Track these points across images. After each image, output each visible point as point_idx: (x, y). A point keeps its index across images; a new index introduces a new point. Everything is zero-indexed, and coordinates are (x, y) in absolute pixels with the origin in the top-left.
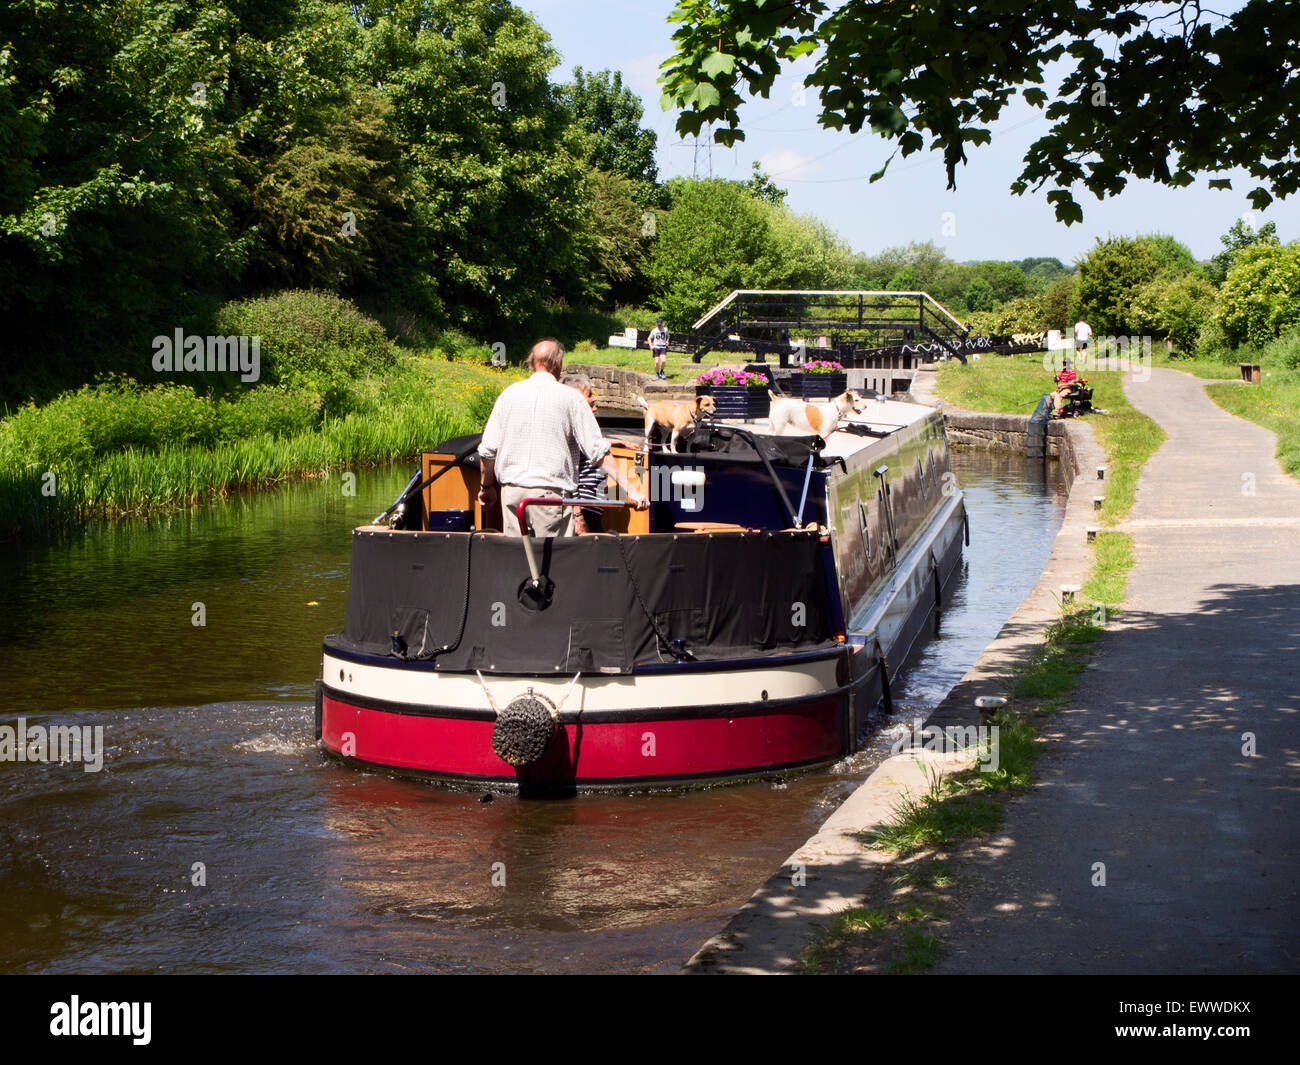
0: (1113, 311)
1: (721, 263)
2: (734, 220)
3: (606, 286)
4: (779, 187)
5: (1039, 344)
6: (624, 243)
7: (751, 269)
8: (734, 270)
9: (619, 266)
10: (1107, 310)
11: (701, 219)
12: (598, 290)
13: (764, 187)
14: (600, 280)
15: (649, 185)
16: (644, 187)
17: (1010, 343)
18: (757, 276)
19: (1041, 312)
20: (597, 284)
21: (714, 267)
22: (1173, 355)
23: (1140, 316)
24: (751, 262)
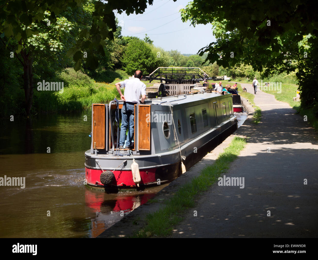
0: (232, 70)
1: (140, 59)
2: (143, 49)
3: (113, 65)
4: (151, 40)
5: (222, 79)
6: (116, 54)
7: (147, 60)
8: (143, 61)
9: (115, 60)
10: (230, 70)
11: (135, 49)
12: (111, 66)
13: (148, 40)
14: (112, 63)
15: (121, 40)
16: (119, 40)
17: (216, 78)
18: (149, 62)
19: (211, 70)
20: (111, 64)
21: (139, 60)
22: (249, 81)
23: (239, 72)
24: (147, 59)
